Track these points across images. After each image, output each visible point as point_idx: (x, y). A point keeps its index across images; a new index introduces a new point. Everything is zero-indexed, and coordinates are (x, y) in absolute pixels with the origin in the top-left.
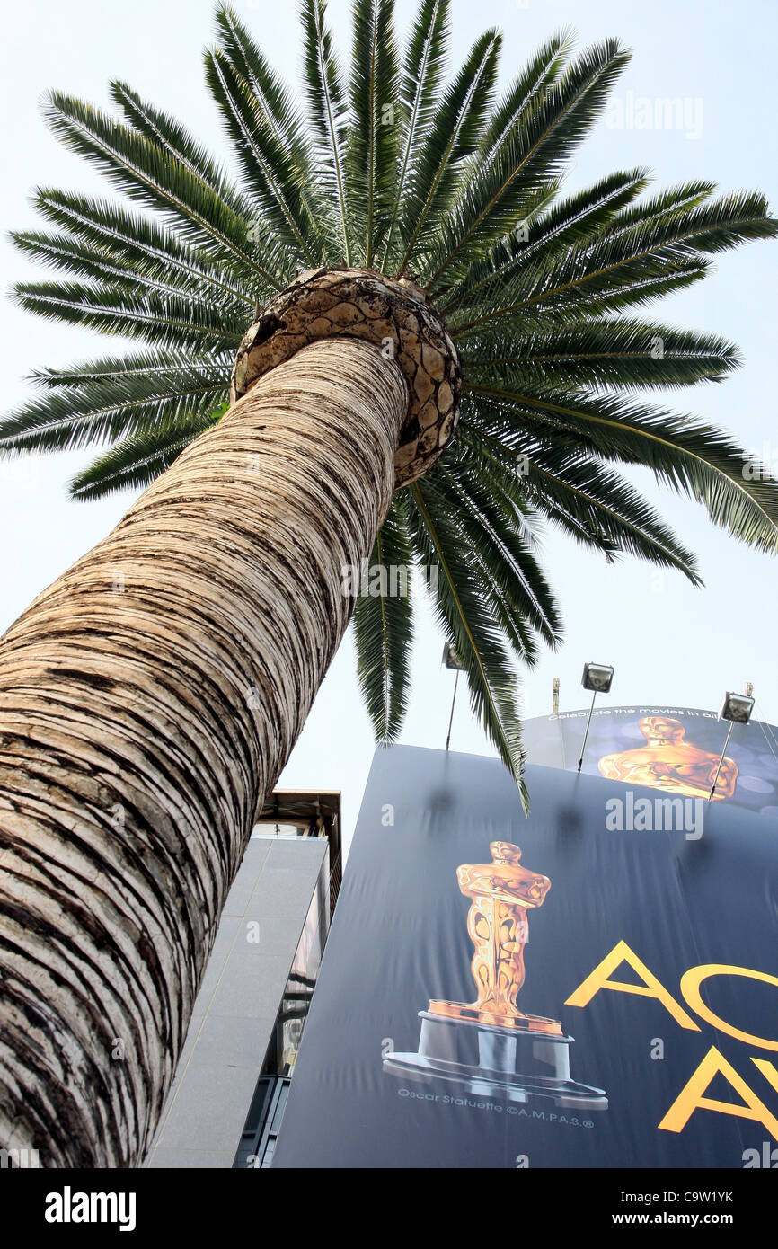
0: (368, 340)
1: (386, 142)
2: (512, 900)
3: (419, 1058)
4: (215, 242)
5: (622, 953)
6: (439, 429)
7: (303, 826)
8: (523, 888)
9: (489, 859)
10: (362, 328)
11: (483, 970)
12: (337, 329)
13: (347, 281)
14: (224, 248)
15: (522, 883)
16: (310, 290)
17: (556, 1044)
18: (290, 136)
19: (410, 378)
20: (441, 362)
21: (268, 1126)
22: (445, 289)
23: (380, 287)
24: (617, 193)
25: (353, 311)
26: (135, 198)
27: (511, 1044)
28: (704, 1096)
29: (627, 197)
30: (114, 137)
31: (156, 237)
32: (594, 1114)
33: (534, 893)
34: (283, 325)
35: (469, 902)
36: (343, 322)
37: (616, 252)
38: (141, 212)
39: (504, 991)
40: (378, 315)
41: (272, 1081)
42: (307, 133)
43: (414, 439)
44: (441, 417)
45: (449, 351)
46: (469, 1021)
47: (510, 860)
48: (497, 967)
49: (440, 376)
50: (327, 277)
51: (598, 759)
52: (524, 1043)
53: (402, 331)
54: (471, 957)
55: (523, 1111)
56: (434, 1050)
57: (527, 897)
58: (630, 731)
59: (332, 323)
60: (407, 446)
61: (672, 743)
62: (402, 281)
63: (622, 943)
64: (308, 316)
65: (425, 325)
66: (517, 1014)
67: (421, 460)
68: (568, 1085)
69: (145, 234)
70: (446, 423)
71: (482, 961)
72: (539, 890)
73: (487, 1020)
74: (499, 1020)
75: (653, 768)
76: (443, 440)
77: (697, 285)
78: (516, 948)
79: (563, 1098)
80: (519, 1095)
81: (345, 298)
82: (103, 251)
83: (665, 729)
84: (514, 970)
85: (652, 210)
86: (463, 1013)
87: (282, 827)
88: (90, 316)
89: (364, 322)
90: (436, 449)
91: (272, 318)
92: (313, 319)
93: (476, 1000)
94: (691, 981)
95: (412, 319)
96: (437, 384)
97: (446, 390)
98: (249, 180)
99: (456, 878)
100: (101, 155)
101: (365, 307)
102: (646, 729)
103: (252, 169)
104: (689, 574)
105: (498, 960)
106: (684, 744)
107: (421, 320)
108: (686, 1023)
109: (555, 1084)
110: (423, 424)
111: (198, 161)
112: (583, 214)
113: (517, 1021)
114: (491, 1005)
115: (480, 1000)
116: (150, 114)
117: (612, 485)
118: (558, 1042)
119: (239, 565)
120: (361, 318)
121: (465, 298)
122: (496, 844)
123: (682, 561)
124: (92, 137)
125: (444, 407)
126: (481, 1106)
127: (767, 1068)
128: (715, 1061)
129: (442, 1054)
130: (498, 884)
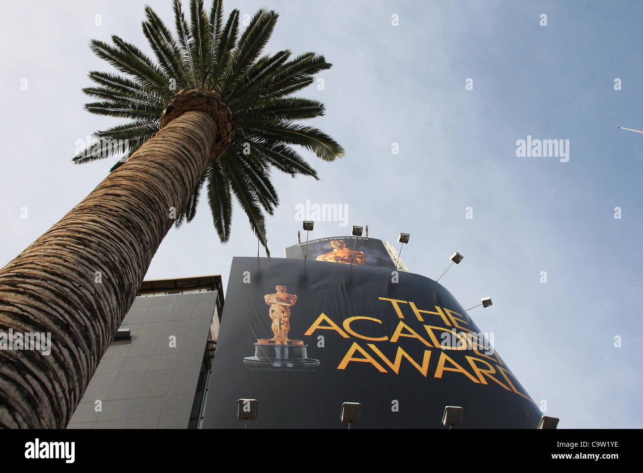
0: (202, 111)
1: (205, 47)
2: (284, 304)
3: (255, 358)
4: (151, 84)
5: (323, 317)
6: (228, 137)
7: (209, 288)
8: (287, 300)
9: (275, 292)
10: (200, 107)
11: (275, 328)
13: (194, 92)
14: (154, 85)
15: (287, 298)
16: (182, 96)
17: (302, 348)
18: (173, 47)
19: (217, 122)
20: (226, 115)
21: (206, 386)
22: (228, 93)
23: (205, 94)
24: (281, 58)
25: (196, 102)
26: (123, 72)
27: (287, 350)
28: (352, 357)
29: (285, 59)
30: (114, 52)
31: (131, 83)
32: (316, 367)
33: (292, 301)
34: (174, 109)
35: (269, 307)
36: (193, 106)
37: (282, 77)
38: (125, 76)
39: (283, 334)
40: (204, 102)
41: (206, 372)
42: (179, 45)
43: (220, 141)
44: (228, 133)
45: (229, 112)
46: (272, 344)
47: (282, 291)
48: (280, 326)
49: (227, 120)
50: (187, 92)
52: (291, 349)
53: (213, 107)
54: (271, 324)
55: (292, 370)
56: (261, 354)
57: (289, 303)
58: (326, 247)
59: (190, 106)
60: (218, 143)
61: (342, 249)
62: (213, 91)
63: (323, 313)
64: (182, 105)
66: (288, 340)
67: (223, 148)
68: (306, 360)
69: (127, 83)
70: (230, 135)
71: (275, 324)
72: (293, 300)
73: (278, 343)
74: (282, 343)
75: (335, 258)
76: (230, 141)
77: (311, 85)
78: (287, 319)
79: (306, 364)
80: (290, 365)
81: (193, 98)
82: (114, 90)
83: (338, 244)
84: (286, 326)
85: (296, 62)
86: (269, 342)
87: (202, 290)
88: (112, 112)
89: (200, 105)
90: (228, 144)
91: (171, 106)
92: (184, 106)
93: (274, 337)
94: (346, 323)
95: (216, 103)
96: (226, 123)
97: (229, 124)
98: (160, 63)
99: (264, 299)
100: (110, 59)
101: (200, 100)
102: (332, 245)
103: (161, 60)
104: (316, 177)
105: (281, 324)
106: (346, 249)
107: (219, 103)
108: (345, 336)
109: (303, 360)
110: (222, 136)
111: (144, 58)
112: (271, 65)
113: (288, 342)
114: (279, 338)
115: (275, 337)
116: (126, 44)
117: (289, 151)
118: (302, 347)
119: (155, 170)
120: (199, 104)
121: (235, 95)
122: (277, 286)
123: (313, 173)
124: (107, 53)
125: (229, 130)
126: (277, 370)
127: (372, 347)
128: (355, 346)
129: (263, 356)
130: (279, 299)
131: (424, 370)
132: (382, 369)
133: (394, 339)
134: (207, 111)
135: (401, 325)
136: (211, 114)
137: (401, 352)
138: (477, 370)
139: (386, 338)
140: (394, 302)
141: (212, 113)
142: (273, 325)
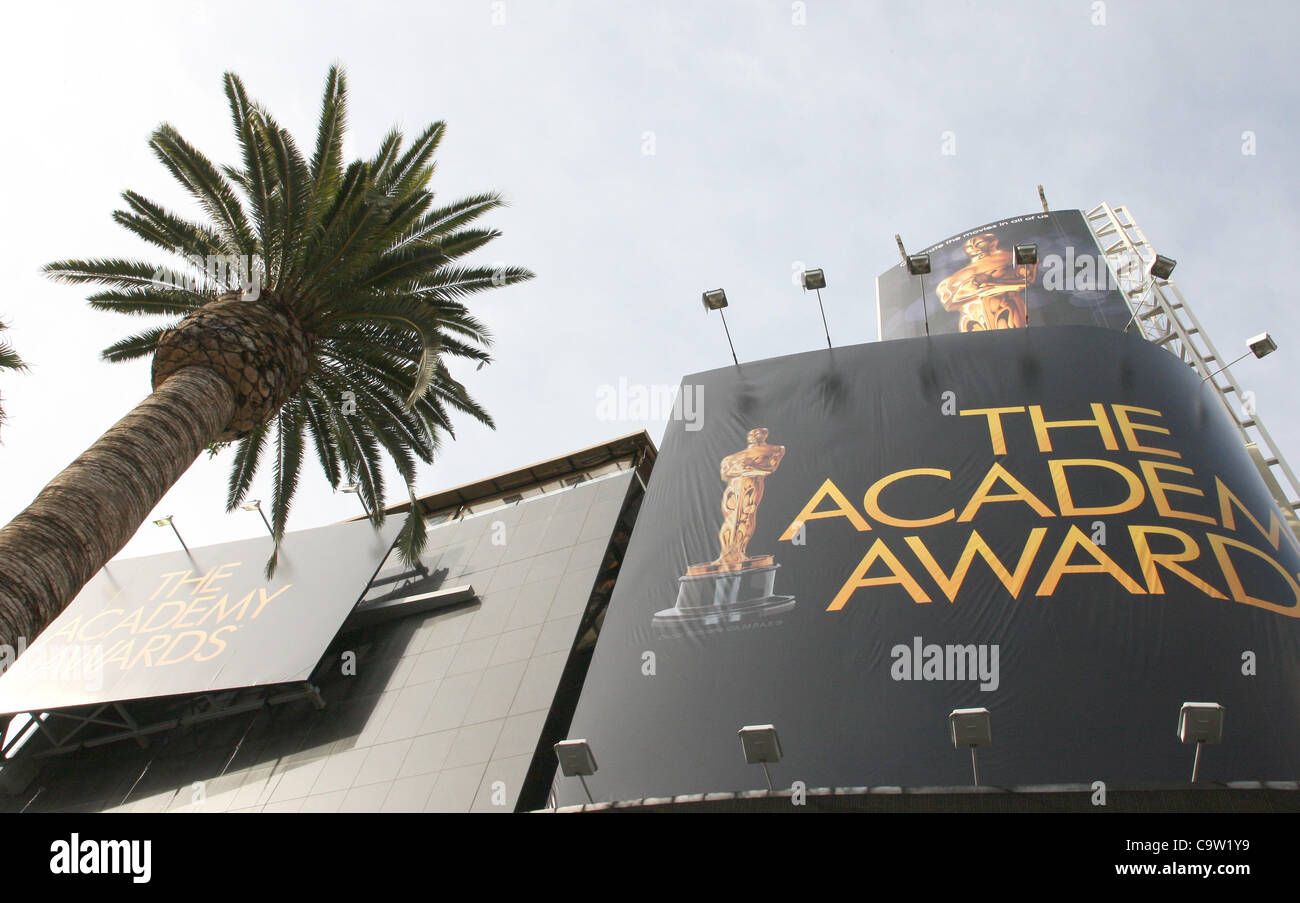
2: (756, 472)
3: (676, 611)
5: (829, 488)
8: (764, 461)
9: (745, 445)
10: (188, 359)
11: (727, 534)
12: (178, 365)
15: (765, 457)
17: (768, 573)
19: (224, 376)
25: (182, 352)
27: (737, 582)
28: (864, 577)
32: (784, 614)
33: (773, 462)
35: (725, 485)
36: (180, 360)
39: (738, 546)
40: (194, 348)
47: (759, 442)
48: (737, 528)
49: (241, 365)
51: (936, 286)
52: (746, 578)
53: (209, 352)
54: (720, 526)
55: (737, 627)
56: (686, 601)
57: (766, 467)
58: (957, 256)
60: (245, 407)
61: (988, 255)
63: (828, 480)
65: (223, 341)
66: (744, 558)
68: (771, 599)
71: (727, 527)
72: (776, 458)
74: (732, 567)
75: (975, 280)
78: (753, 508)
79: (766, 609)
80: (736, 617)
83: (982, 244)
84: (747, 526)
93: (718, 557)
94: (872, 494)
95: (214, 342)
96: (242, 371)
99: (720, 469)
101: (186, 347)
102: (969, 250)
105: (739, 522)
106: (999, 252)
108: (861, 525)
109: (762, 601)
110: (246, 393)
113: (744, 564)
114: (729, 557)
115: (721, 556)
122: (752, 432)
125: (254, 379)
126: (711, 631)
127: (915, 543)
128: (879, 549)
129: (692, 604)
130: (751, 464)
131: (1014, 584)
132: (920, 596)
133: (967, 515)
134: (201, 364)
135: (997, 471)
136: (210, 365)
137: (976, 543)
138: (1146, 559)
139: (950, 515)
140: (993, 416)
141: (212, 363)
142: (724, 528)
